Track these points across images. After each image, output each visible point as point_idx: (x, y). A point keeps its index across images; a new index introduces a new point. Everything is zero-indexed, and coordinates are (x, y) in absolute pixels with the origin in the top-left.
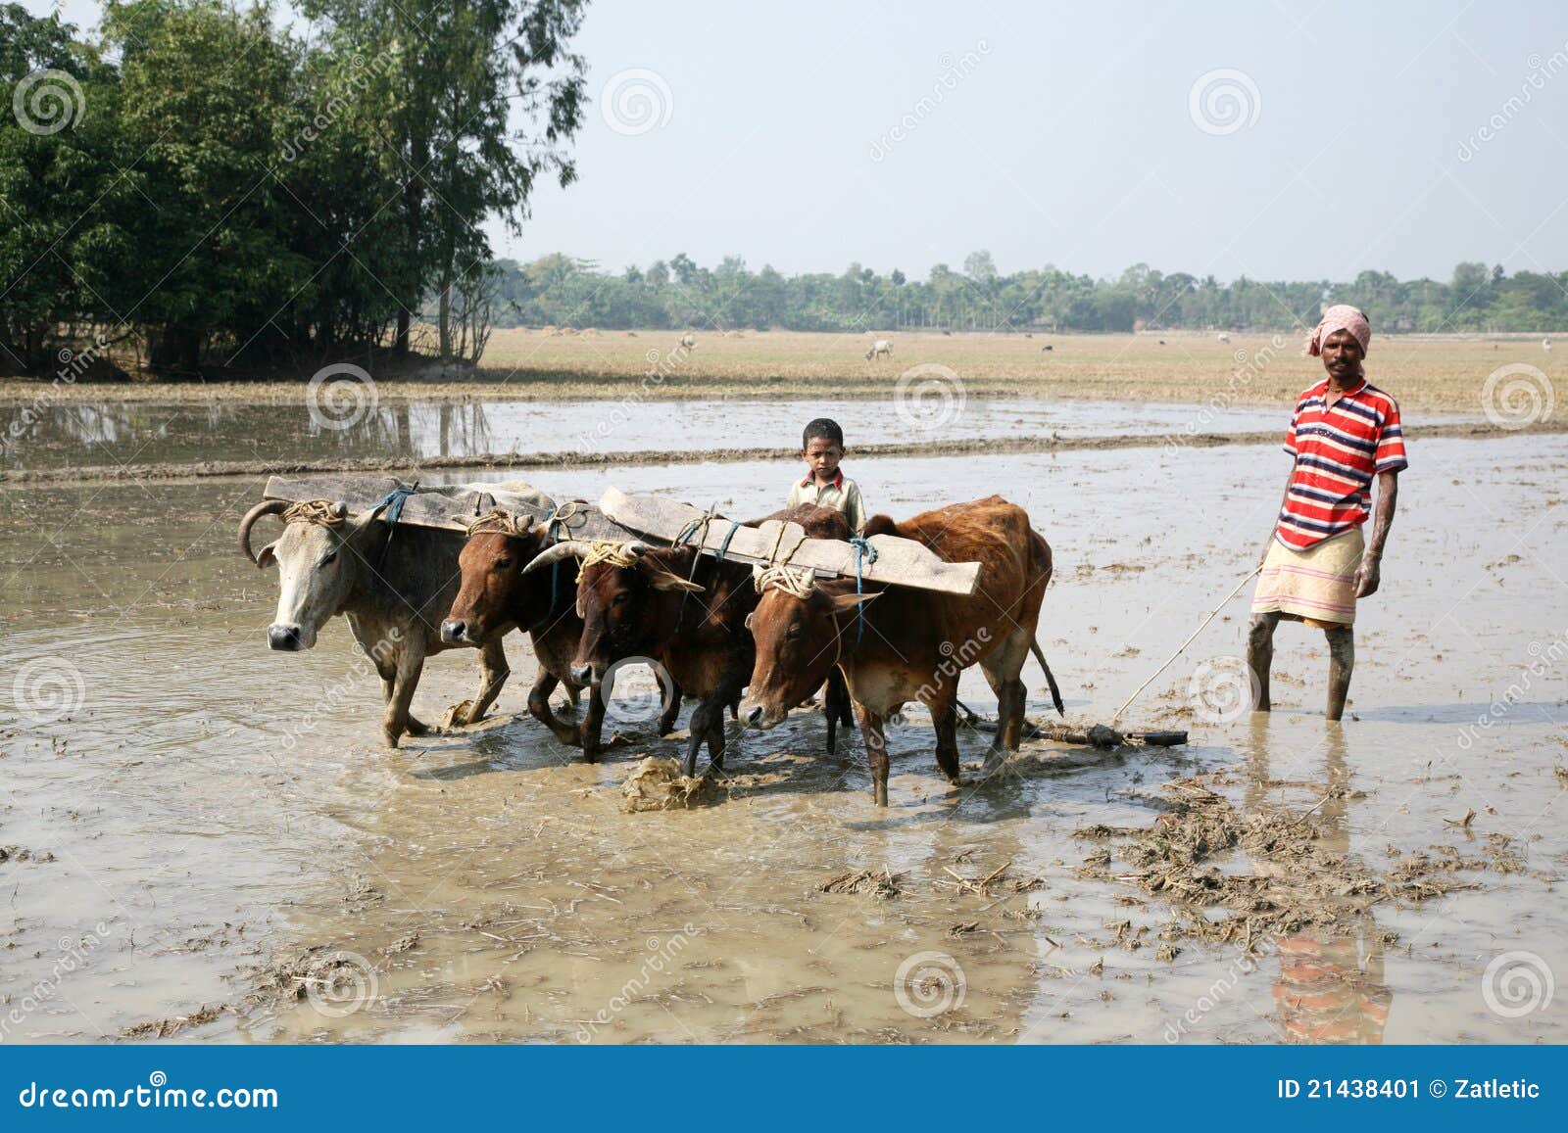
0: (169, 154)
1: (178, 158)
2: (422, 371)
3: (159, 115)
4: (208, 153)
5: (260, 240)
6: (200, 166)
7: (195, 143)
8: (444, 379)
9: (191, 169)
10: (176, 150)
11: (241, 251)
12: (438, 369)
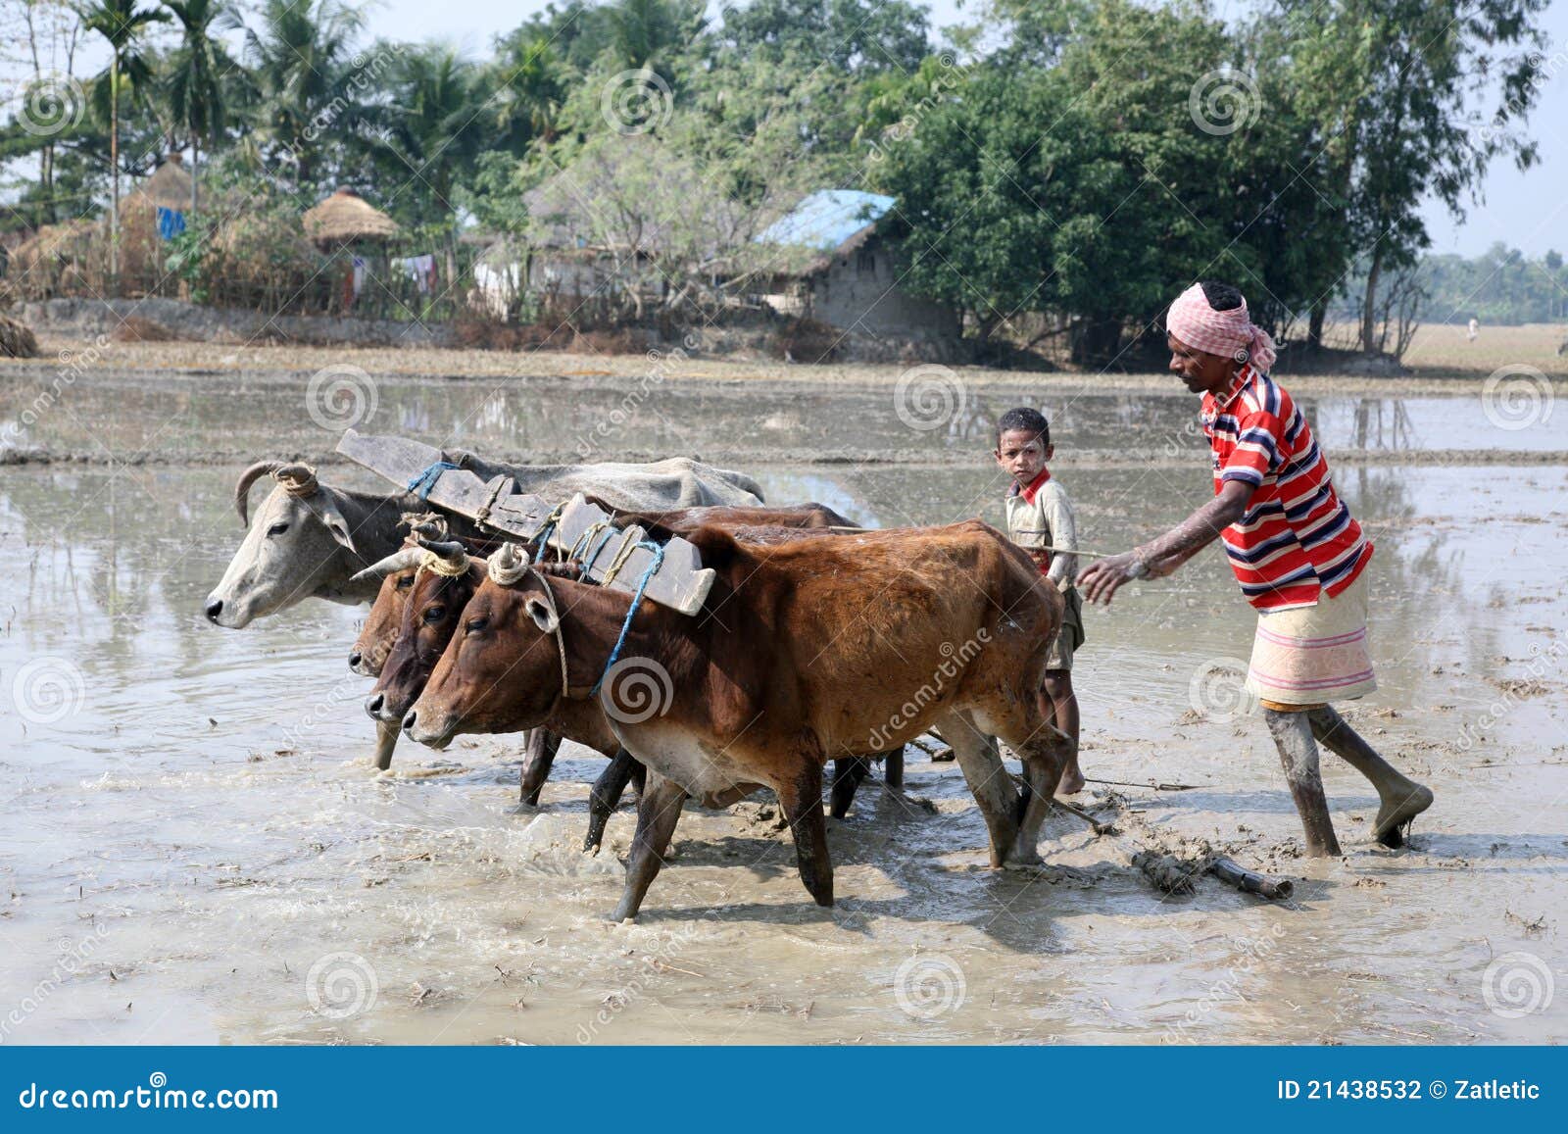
0: (1133, 144)
1: (1143, 148)
2: (1346, 366)
3: (1125, 106)
4: (1174, 143)
5: (1211, 230)
6: (1164, 156)
7: (1159, 132)
8: (1370, 373)
9: (1155, 160)
10: (1141, 140)
11: (1194, 240)
12: (1365, 364)
